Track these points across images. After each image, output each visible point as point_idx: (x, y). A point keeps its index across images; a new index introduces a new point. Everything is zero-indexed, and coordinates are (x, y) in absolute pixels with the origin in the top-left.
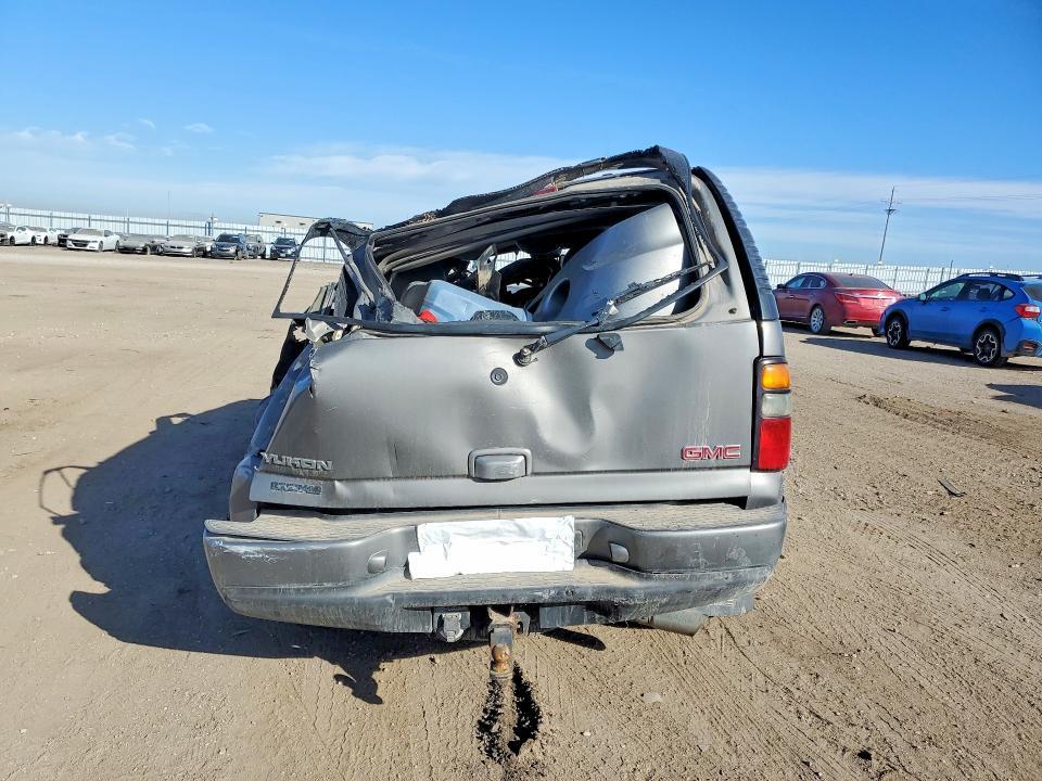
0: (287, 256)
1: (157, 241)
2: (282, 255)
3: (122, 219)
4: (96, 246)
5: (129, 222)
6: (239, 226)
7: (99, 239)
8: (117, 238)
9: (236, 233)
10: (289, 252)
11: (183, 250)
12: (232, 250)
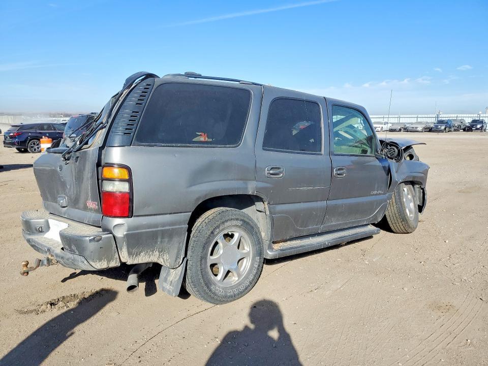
0: (477, 129)
1: (407, 125)
2: (473, 129)
3: (397, 116)
4: (379, 129)
5: (400, 117)
6: (453, 115)
7: (381, 126)
8: (391, 125)
9: (447, 119)
10: (479, 126)
11: (418, 129)
12: (443, 128)
